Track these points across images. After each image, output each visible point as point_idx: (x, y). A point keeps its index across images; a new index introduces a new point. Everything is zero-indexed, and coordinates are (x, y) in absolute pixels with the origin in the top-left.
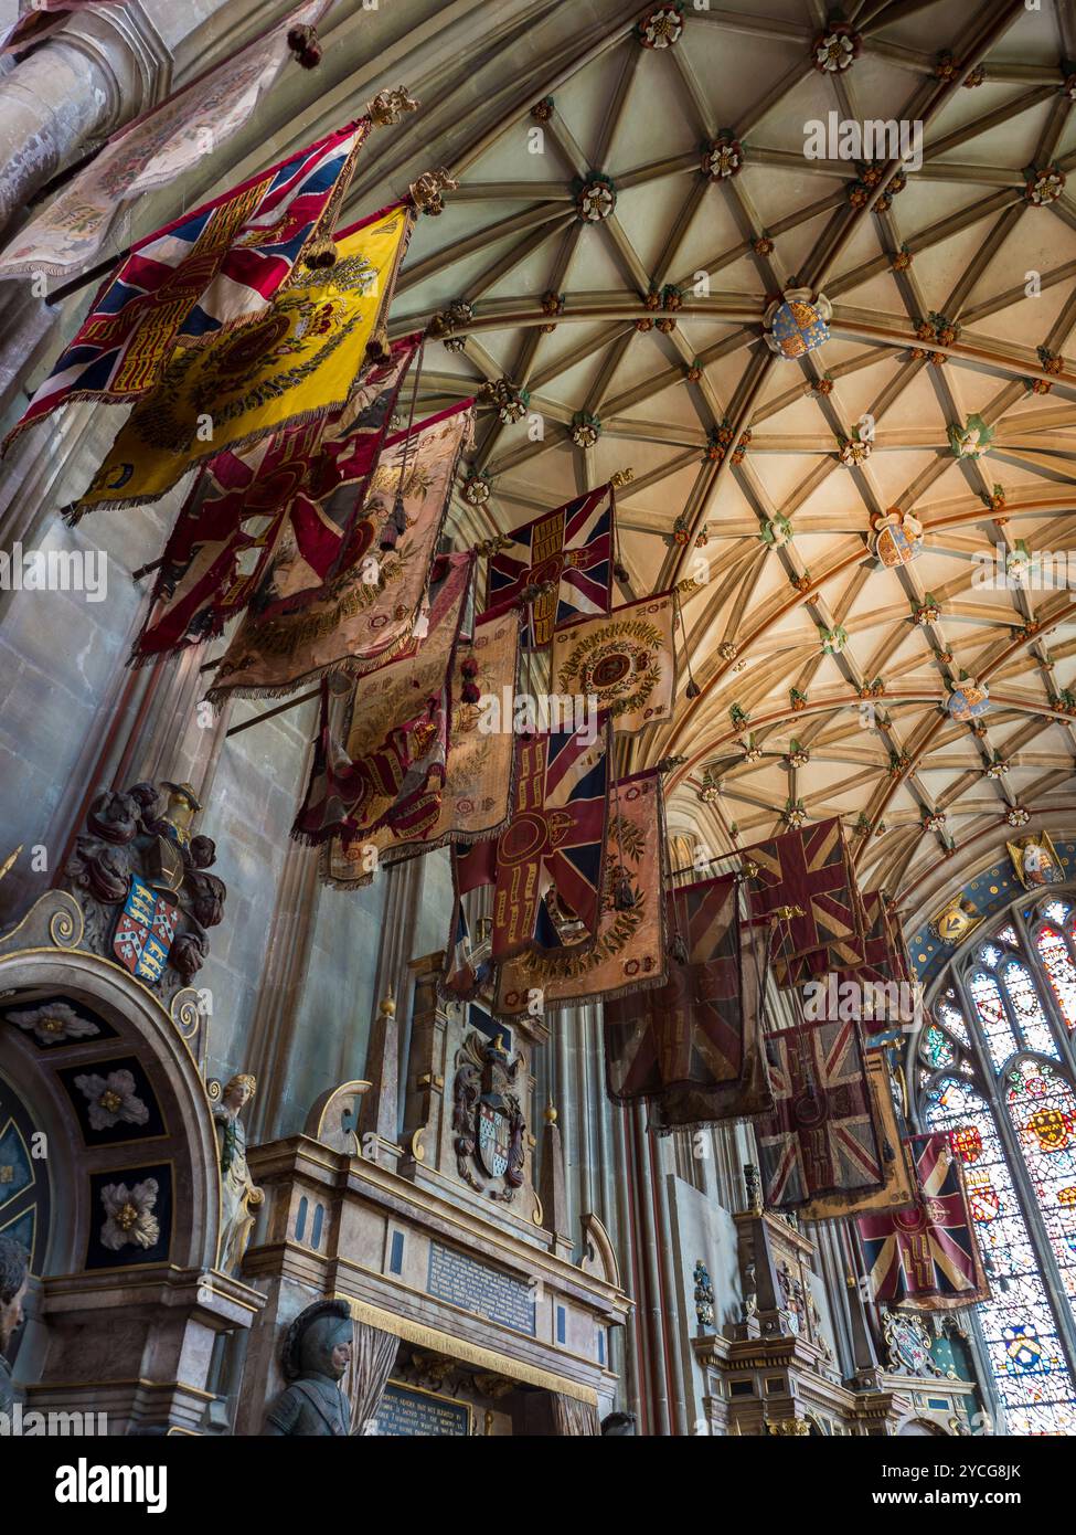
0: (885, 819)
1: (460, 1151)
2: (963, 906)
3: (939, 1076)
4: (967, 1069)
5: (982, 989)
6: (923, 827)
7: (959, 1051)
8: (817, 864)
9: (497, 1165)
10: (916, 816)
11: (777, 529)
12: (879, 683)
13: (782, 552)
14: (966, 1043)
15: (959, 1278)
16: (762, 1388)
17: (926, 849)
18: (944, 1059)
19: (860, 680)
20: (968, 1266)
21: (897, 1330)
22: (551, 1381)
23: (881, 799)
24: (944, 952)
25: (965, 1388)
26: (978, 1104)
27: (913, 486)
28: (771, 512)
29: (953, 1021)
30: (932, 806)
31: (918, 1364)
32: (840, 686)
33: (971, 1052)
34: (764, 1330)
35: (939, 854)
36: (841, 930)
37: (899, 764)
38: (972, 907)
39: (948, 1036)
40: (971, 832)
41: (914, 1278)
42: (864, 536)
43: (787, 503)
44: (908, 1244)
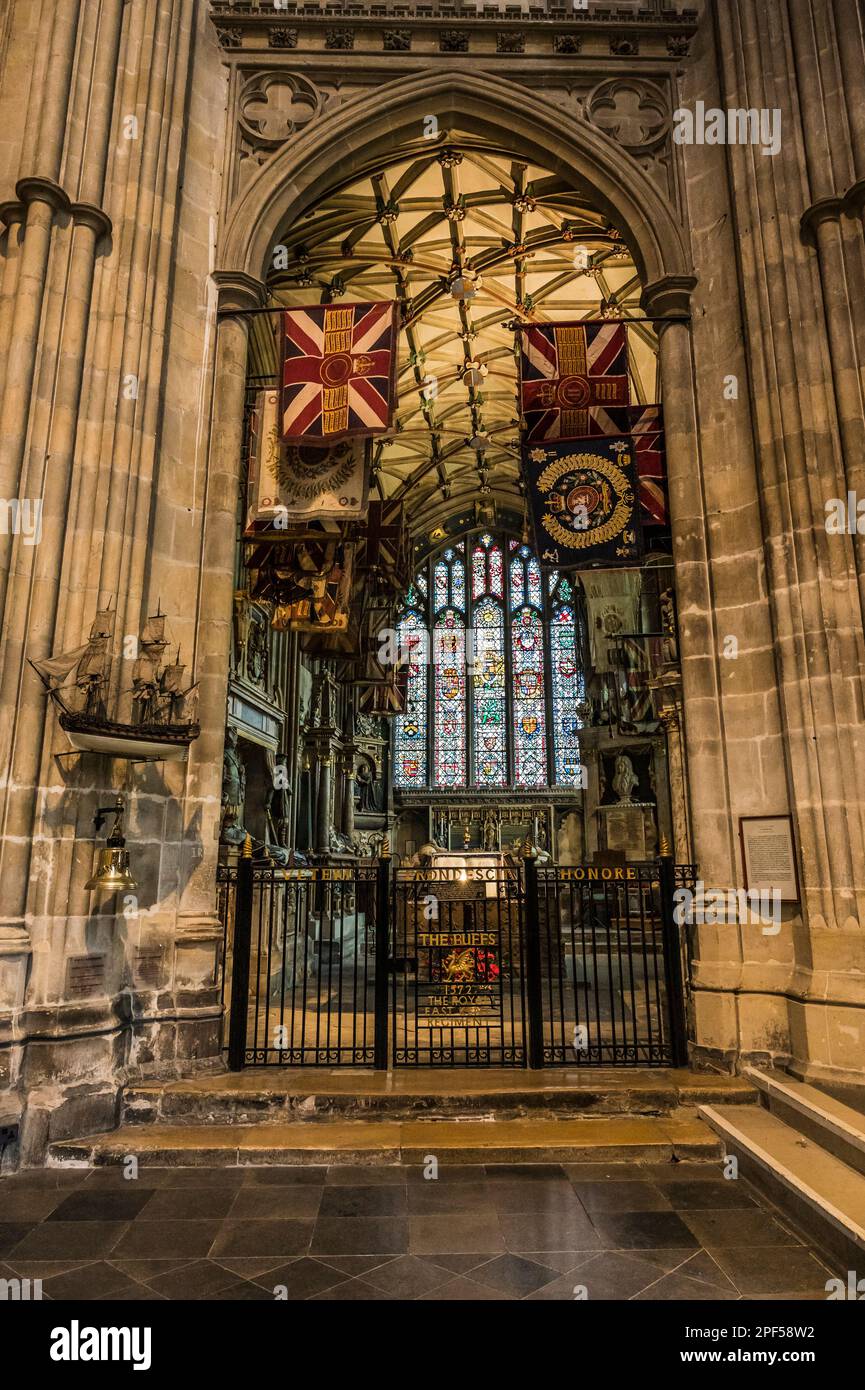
0: (421, 482)
1: (249, 669)
2: (444, 527)
3: (408, 608)
4: (422, 608)
5: (440, 571)
6: (438, 487)
7: (420, 599)
8: (387, 522)
9: (258, 673)
10: (437, 481)
11: (419, 359)
12: (442, 425)
13: (417, 370)
14: (425, 595)
15: (397, 705)
16: (318, 744)
17: (437, 496)
18: (412, 601)
19: (433, 420)
20: (403, 702)
21: (362, 719)
22: (266, 745)
23: (423, 471)
24: (428, 548)
25: (383, 743)
26: (422, 625)
27: (491, 352)
28: (418, 349)
29: (422, 583)
30: (446, 478)
31: (367, 733)
32: (421, 422)
33: (427, 601)
34: (322, 723)
35: (441, 498)
36: (390, 560)
37: (437, 457)
38: (448, 529)
39: (418, 589)
40: (460, 490)
41: (378, 703)
42: (459, 367)
43: (427, 344)
44: (379, 690)
